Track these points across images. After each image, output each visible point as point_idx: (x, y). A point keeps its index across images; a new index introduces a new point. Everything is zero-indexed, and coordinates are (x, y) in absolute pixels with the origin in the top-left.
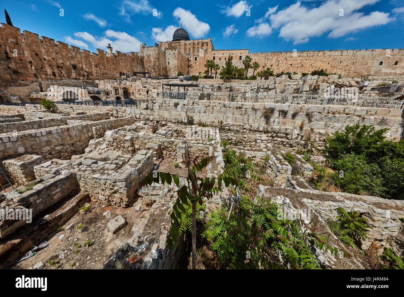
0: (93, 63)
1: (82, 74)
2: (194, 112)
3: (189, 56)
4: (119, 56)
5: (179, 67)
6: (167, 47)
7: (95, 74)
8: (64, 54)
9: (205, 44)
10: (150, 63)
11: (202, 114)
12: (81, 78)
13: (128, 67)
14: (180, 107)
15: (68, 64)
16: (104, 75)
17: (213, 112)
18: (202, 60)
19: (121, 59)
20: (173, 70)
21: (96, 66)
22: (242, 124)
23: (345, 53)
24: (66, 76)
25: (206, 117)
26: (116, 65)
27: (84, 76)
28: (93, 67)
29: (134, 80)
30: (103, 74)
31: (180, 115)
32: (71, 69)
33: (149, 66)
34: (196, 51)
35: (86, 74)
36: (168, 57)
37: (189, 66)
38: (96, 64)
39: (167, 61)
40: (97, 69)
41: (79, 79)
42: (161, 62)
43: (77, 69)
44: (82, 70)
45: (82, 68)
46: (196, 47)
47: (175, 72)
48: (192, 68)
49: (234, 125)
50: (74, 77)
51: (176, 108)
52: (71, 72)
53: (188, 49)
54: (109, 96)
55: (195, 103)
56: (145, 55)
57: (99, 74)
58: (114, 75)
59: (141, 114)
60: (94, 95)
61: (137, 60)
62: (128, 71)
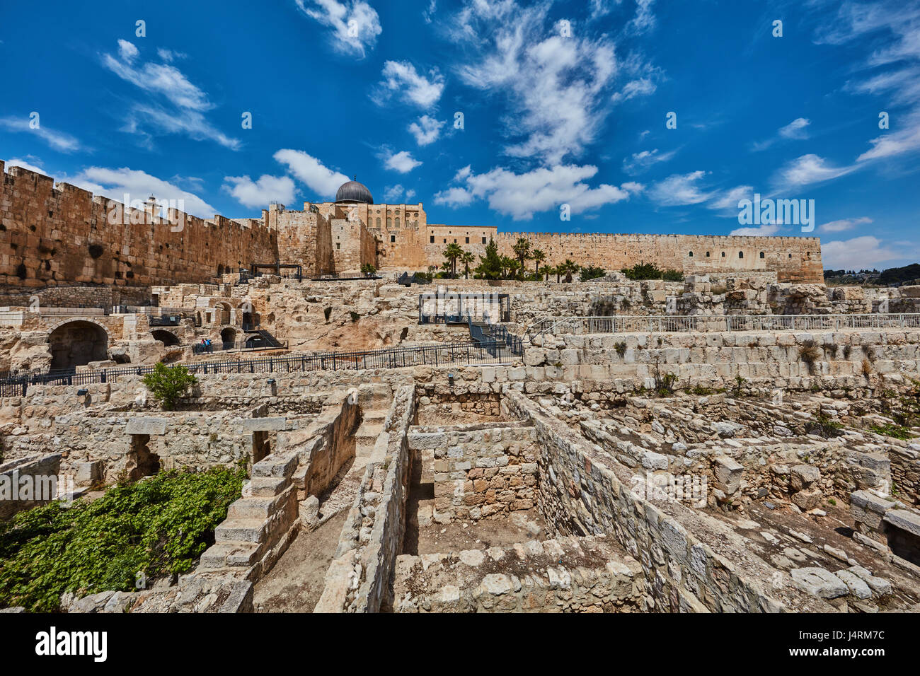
0: (153, 242)
1: (114, 270)
2: (665, 362)
3: (378, 233)
4: (221, 226)
5: (363, 255)
6: (334, 214)
7: (152, 271)
8: (74, 216)
9: (412, 214)
10: (295, 244)
11: (685, 365)
12: (109, 280)
13: (241, 253)
14: (633, 353)
15: (78, 242)
16: (177, 273)
17: (705, 358)
18: (406, 242)
19: (228, 235)
20: (349, 260)
21: (159, 250)
22: (770, 379)
23: (642, 238)
24: (60, 276)
25: (693, 372)
26: (211, 248)
27: (118, 275)
28: (151, 250)
29: (266, 283)
30: (176, 269)
31: (634, 373)
32: (83, 255)
33: (293, 251)
34: (393, 225)
35: (125, 269)
36: (338, 234)
37: (378, 253)
38: (160, 244)
39: (334, 241)
40: (162, 256)
41: (103, 284)
42: (322, 243)
43: (101, 257)
44: (117, 260)
45: (118, 256)
46: (393, 218)
47: (354, 263)
48: (385, 256)
49: (756, 383)
50: (88, 278)
51: (623, 356)
52: (83, 264)
53: (374, 219)
54: (199, 329)
55: (663, 342)
56: (283, 227)
57: (164, 270)
58: (204, 271)
59: (528, 379)
60: (160, 328)
61: (262, 236)
62: (240, 263)
